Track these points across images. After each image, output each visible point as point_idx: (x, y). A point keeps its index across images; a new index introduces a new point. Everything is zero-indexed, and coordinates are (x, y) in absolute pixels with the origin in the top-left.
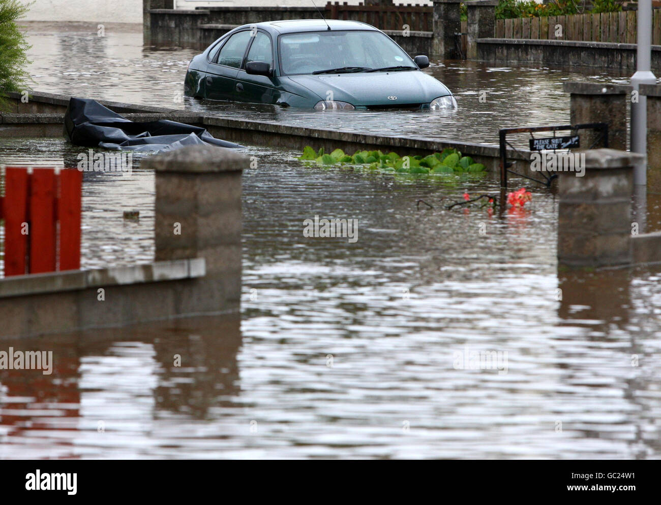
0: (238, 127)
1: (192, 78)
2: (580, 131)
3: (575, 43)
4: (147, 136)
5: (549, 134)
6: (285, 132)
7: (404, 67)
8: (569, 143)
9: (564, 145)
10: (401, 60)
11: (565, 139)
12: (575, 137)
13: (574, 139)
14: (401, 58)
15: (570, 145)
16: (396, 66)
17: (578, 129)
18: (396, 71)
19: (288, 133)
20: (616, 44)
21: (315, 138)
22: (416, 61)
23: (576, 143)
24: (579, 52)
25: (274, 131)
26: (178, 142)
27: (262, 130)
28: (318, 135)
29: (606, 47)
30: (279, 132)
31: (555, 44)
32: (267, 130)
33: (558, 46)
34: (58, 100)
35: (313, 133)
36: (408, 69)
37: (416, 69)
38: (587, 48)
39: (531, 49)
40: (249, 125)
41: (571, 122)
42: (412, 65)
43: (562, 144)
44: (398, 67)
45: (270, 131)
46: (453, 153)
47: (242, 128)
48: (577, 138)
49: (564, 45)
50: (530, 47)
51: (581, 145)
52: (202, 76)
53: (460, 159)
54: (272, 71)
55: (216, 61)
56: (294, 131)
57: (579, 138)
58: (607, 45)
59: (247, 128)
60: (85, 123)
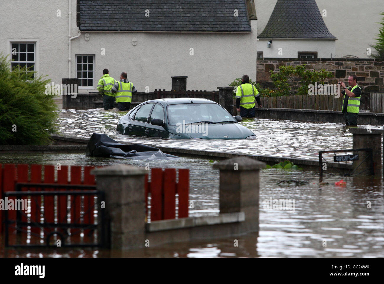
0: (168, 151)
1: (120, 127)
2: (359, 152)
3: (295, 110)
4: (135, 152)
5: (344, 154)
6: (194, 153)
7: (230, 121)
8: (353, 158)
9: (351, 159)
10: (229, 118)
11: (351, 156)
12: (356, 155)
13: (356, 156)
14: (228, 117)
15: (354, 159)
16: (226, 121)
17: (357, 151)
18: (226, 123)
19: (196, 154)
20: (316, 110)
21: (211, 156)
22: (235, 118)
23: (357, 158)
24: (297, 114)
25: (188, 153)
26: (154, 155)
27: (181, 152)
28: (213, 155)
29: (311, 112)
30: (191, 153)
31: (284, 110)
32: (184, 153)
33: (286, 111)
34: (67, 138)
35: (210, 154)
36: (232, 122)
37: (236, 122)
38: (301, 112)
39: (271, 113)
40: (174, 150)
41: (353, 148)
42: (234, 120)
43: (350, 159)
44: (227, 121)
45: (186, 153)
46: (289, 163)
47: (170, 151)
48: (357, 156)
49: (289, 111)
50: (270, 112)
51: (359, 159)
52: (125, 126)
53: (292, 166)
54: (165, 123)
55: (134, 119)
56: (199, 153)
57: (358, 155)
58: (311, 111)
59: (173, 151)
60: (102, 146)
